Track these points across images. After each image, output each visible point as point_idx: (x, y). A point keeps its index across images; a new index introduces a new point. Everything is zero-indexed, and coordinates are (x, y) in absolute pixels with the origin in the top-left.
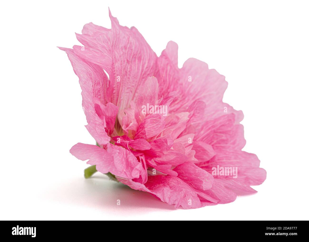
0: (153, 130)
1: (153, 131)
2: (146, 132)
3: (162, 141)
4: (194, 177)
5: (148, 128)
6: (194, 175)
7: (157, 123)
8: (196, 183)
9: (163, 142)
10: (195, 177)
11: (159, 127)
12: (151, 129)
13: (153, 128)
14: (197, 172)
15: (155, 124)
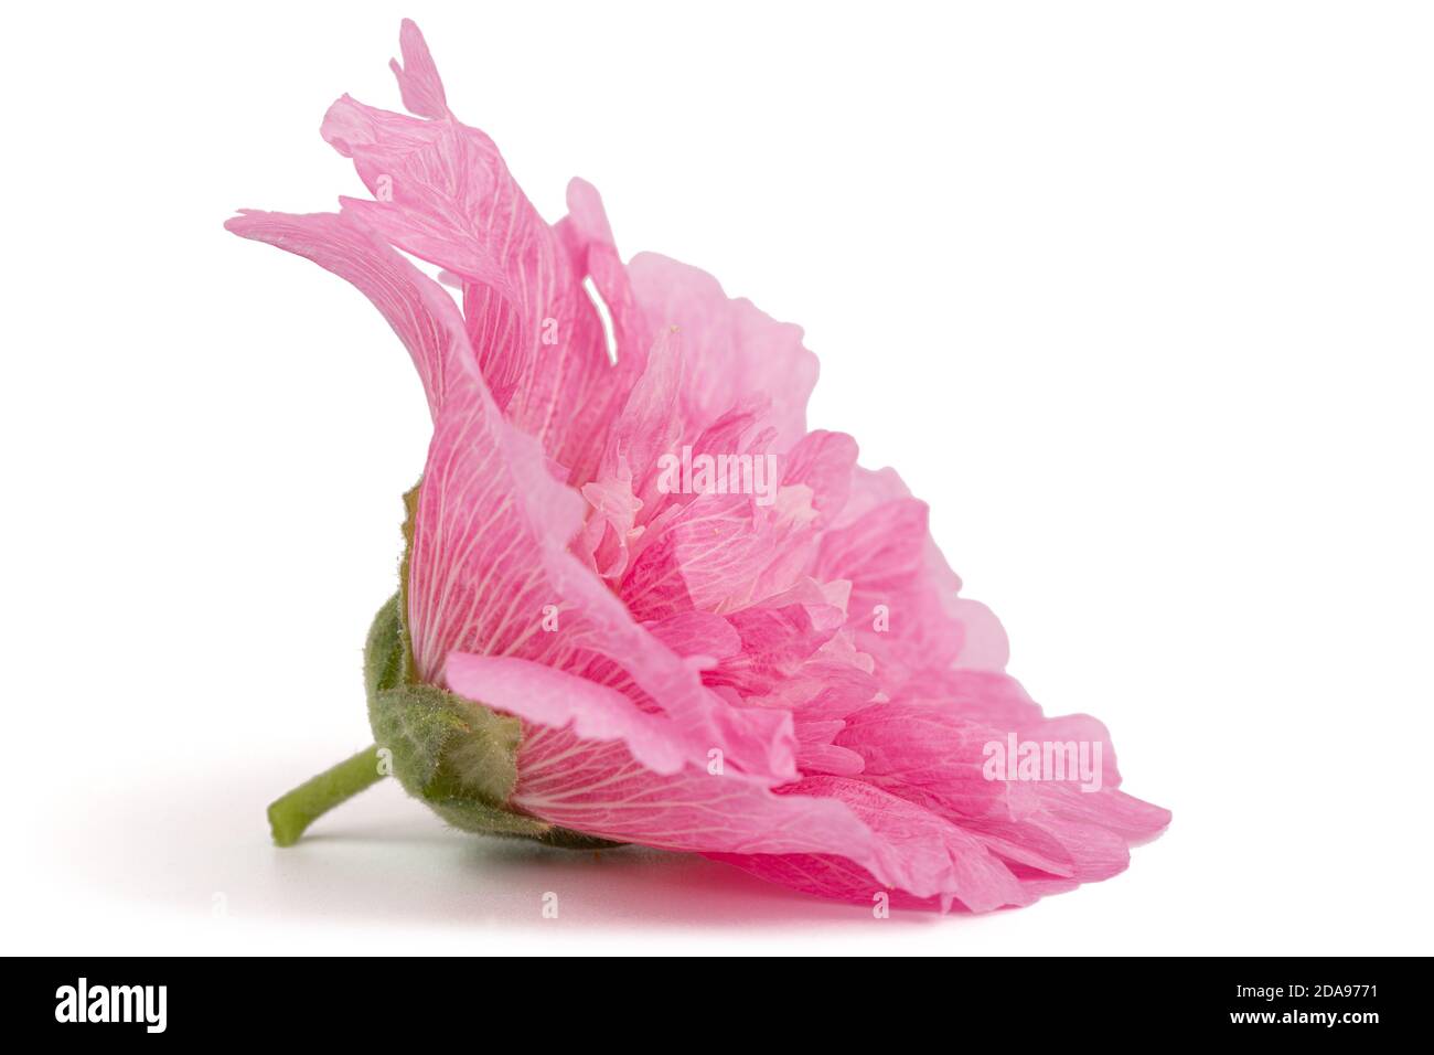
0: (717, 570)
1: (719, 576)
2: (688, 585)
3: (768, 615)
4: (948, 768)
5: (691, 562)
6: (948, 758)
7: (733, 538)
8: (955, 797)
9: (776, 622)
10: (955, 765)
11: (745, 555)
12: (708, 568)
13: (720, 560)
14: (964, 742)
15: (723, 544)
